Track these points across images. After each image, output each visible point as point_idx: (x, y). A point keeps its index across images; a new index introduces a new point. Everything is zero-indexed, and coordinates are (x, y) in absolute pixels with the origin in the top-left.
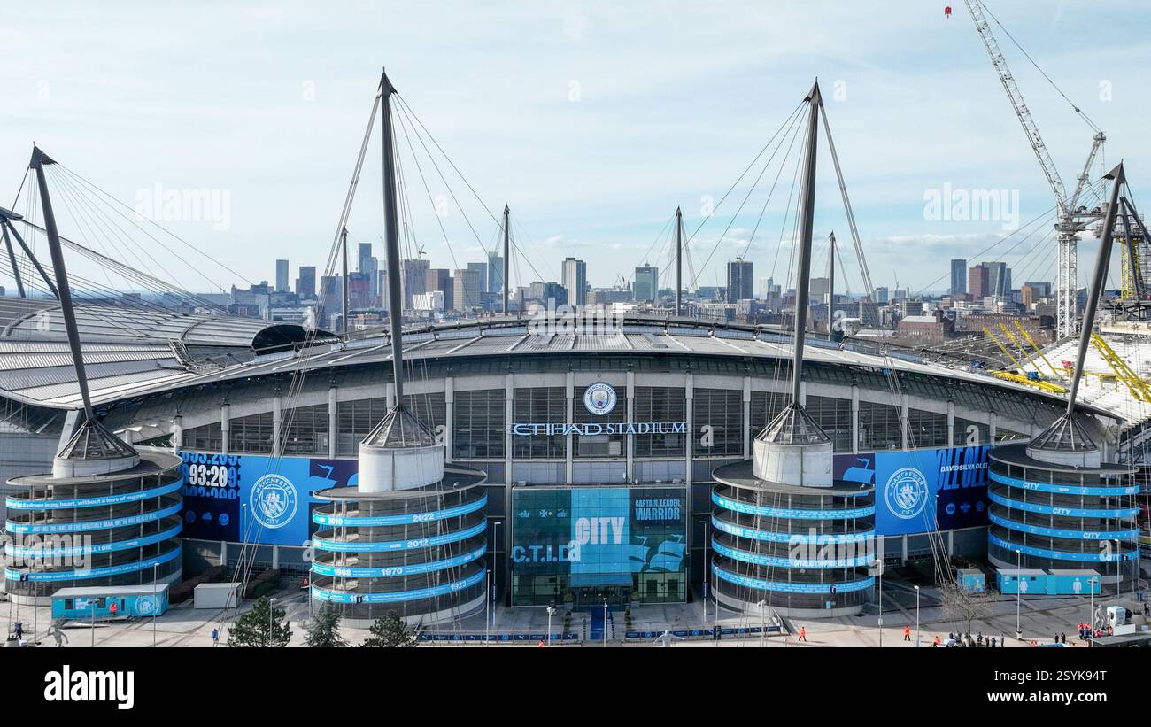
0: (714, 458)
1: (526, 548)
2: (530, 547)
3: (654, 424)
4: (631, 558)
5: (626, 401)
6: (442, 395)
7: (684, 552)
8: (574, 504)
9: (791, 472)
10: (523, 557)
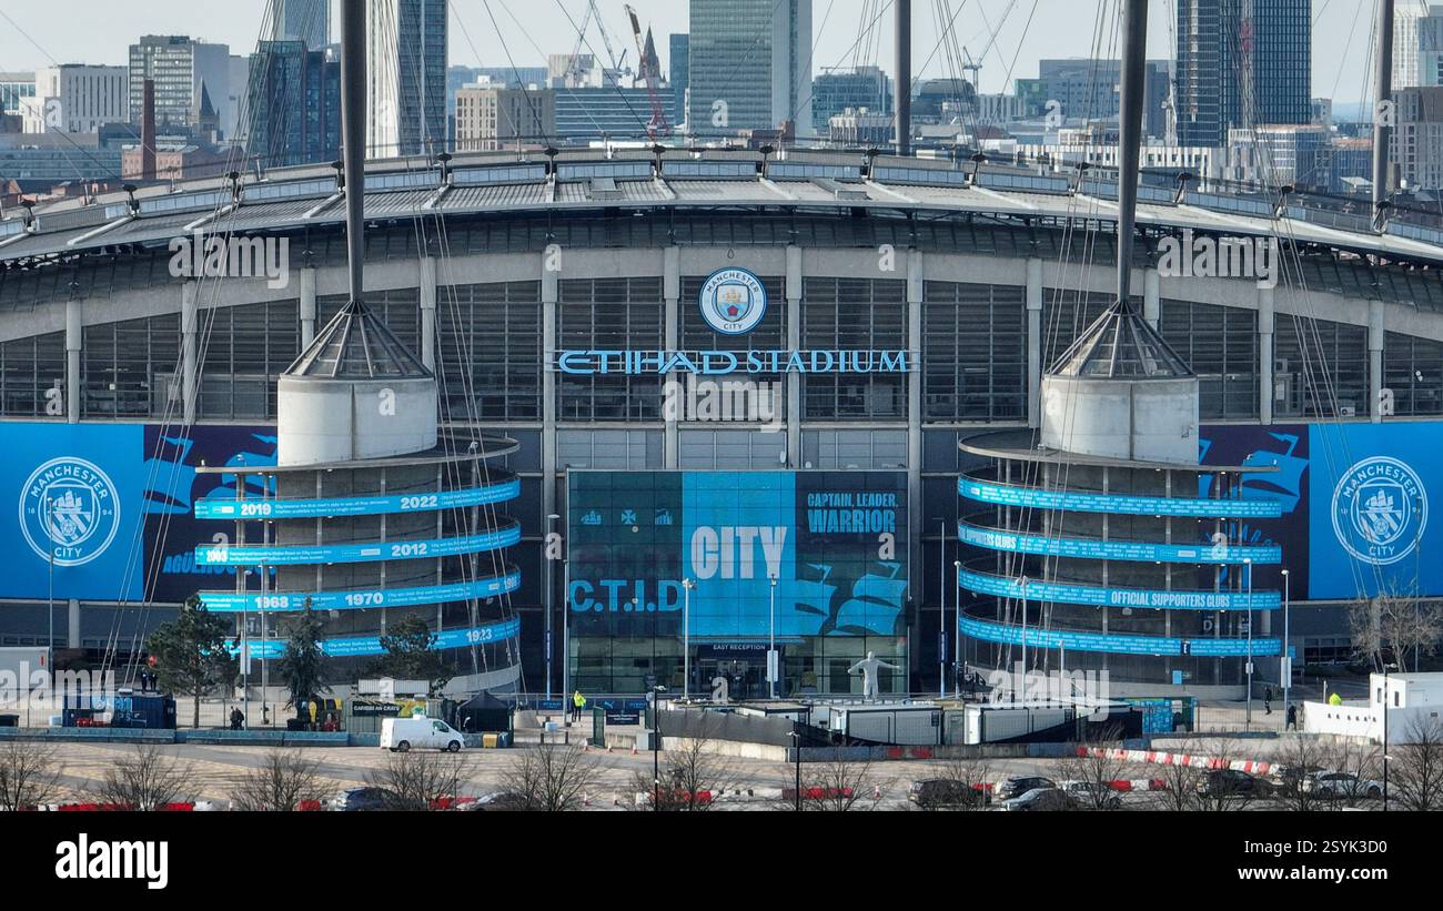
0: (965, 425)
1: (594, 581)
2: (603, 583)
3: (842, 353)
4: (799, 607)
5: (786, 307)
6: (414, 293)
7: (904, 597)
8: (687, 499)
9: (1112, 432)
10: (588, 604)
